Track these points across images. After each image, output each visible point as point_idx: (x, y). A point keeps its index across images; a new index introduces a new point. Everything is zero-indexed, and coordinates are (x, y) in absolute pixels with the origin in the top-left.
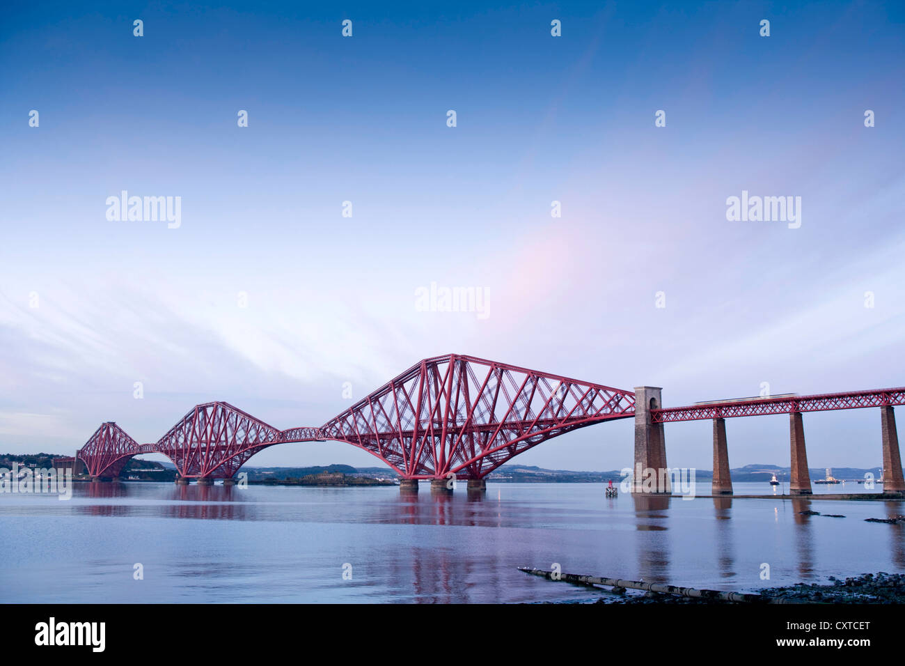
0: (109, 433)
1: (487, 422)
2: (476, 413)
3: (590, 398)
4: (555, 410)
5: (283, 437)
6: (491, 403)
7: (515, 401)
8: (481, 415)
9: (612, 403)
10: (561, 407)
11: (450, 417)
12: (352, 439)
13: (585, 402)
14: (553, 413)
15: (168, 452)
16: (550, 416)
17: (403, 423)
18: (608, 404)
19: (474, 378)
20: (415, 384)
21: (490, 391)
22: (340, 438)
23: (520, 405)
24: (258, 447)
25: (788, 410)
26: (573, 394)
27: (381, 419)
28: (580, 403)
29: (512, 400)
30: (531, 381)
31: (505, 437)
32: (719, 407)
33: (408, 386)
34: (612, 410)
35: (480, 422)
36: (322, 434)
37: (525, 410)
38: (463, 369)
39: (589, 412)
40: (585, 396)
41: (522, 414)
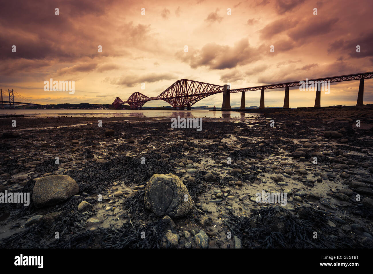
0: (118, 99)
1: (191, 94)
2: (188, 92)
3: (213, 88)
4: (206, 91)
5: (150, 99)
6: (192, 90)
7: (197, 89)
8: (190, 93)
9: (218, 89)
10: (207, 90)
11: (183, 93)
12: (164, 99)
13: (212, 89)
14: (205, 92)
15: (129, 103)
16: (204, 92)
17: (173, 95)
18: (217, 89)
19: (188, 85)
20: (176, 86)
21: (191, 87)
22: (161, 99)
23: (198, 90)
24: (145, 101)
25: (261, 89)
26: (210, 87)
27: (169, 94)
28: (211, 89)
29: (196, 89)
30: (200, 84)
31: (195, 97)
32: (243, 89)
33: (174, 87)
34: (218, 91)
35: (189, 94)
36: (157, 98)
37: (199, 91)
38: (186, 83)
39: (213, 91)
40: (212, 88)
41: (198, 92)
